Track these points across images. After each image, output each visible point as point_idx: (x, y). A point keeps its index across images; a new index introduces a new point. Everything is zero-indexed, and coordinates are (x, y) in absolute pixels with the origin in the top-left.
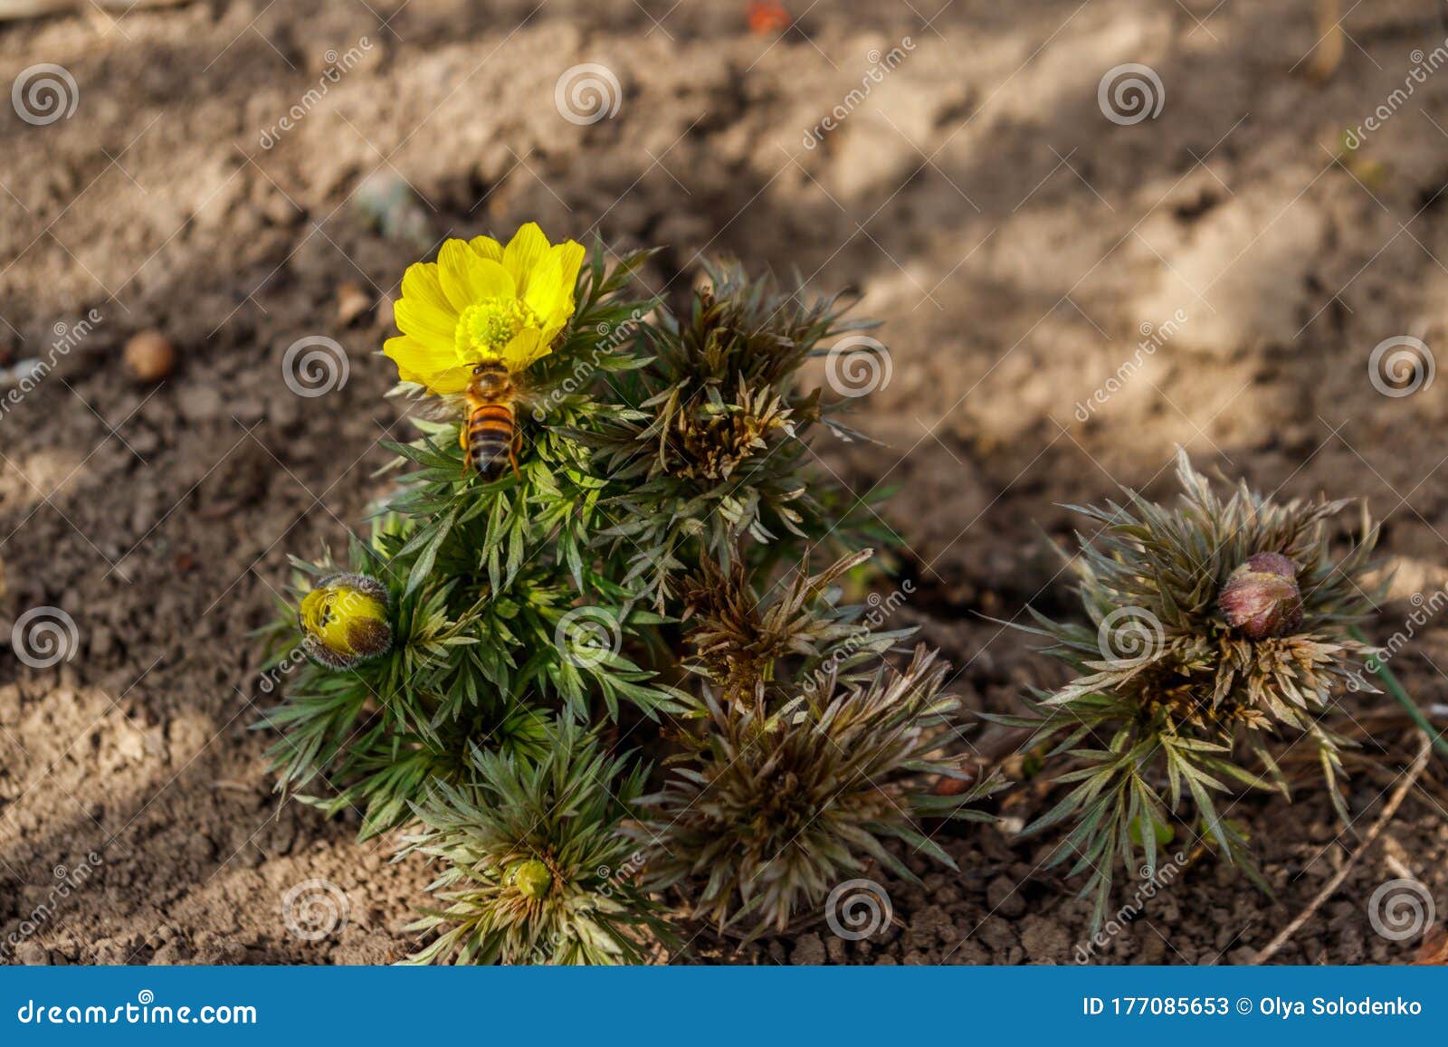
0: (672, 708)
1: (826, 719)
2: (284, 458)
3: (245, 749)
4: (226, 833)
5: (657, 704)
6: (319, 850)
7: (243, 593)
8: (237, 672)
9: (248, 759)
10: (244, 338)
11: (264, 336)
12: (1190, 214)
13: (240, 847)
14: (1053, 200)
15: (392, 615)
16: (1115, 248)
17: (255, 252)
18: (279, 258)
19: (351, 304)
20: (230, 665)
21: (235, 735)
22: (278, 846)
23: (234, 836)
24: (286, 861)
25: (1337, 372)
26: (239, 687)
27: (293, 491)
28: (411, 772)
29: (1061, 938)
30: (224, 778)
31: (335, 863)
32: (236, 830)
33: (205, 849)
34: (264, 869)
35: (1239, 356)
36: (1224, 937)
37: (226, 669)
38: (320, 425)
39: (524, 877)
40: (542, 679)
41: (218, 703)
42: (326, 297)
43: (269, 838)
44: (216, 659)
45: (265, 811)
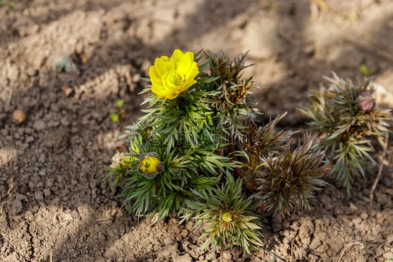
0: (235, 166)
2: (71, 134)
3: (99, 209)
4: (106, 232)
5: (232, 166)
6: (133, 230)
7: (79, 170)
8: (89, 190)
9: (102, 212)
11: (46, 105)
12: (243, 26)
13: (112, 235)
19: (68, 91)
20: (87, 189)
21: (96, 207)
22: (122, 231)
23: (109, 232)
24: (126, 235)
26: (91, 195)
27: (78, 141)
30: (98, 219)
31: (139, 231)
32: (108, 230)
33: (104, 238)
34: (122, 238)
37: (86, 191)
38: (75, 123)
41: (88, 200)
42: (59, 91)
43: (118, 230)
44: (83, 189)
45: (114, 224)
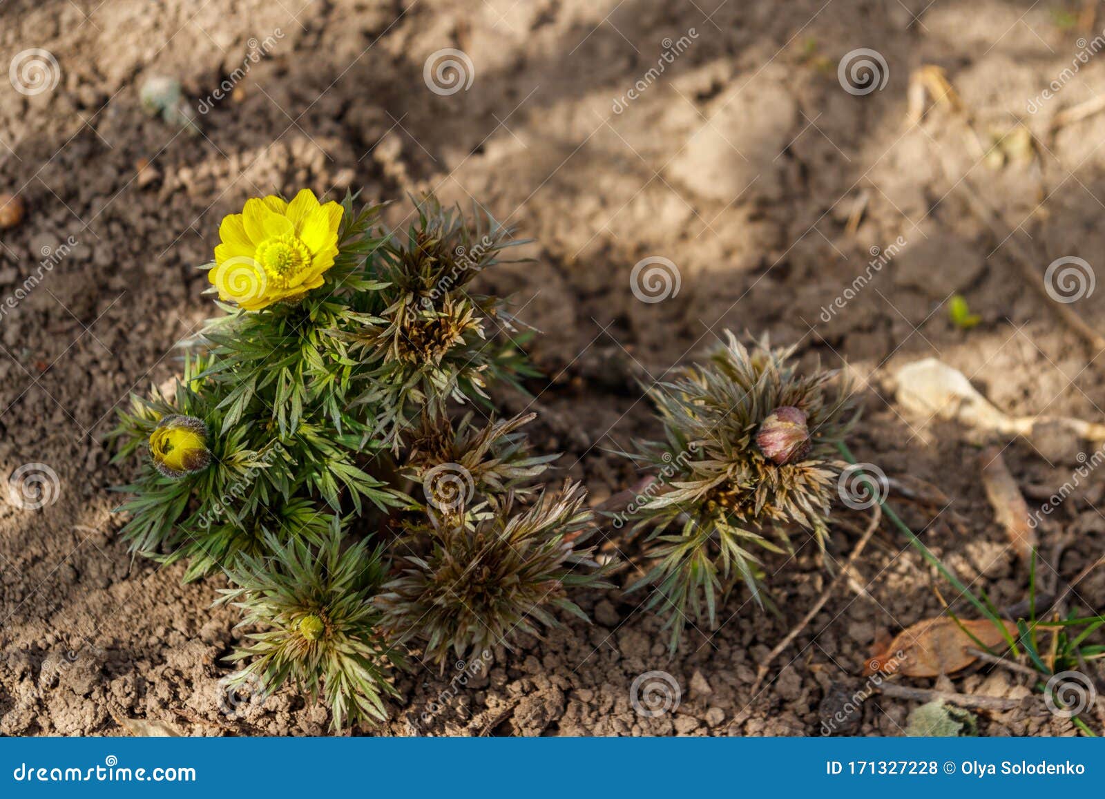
0: (396, 504)
1: (509, 529)
2: (105, 290)
3: (92, 502)
4: (84, 562)
5: (386, 501)
6: (148, 575)
7: (85, 390)
8: (85, 448)
9: (95, 509)
10: (71, 195)
11: (84, 196)
12: (704, 98)
13: (94, 574)
14: (612, 84)
15: (210, 444)
16: (654, 119)
17: (73, 129)
18: (88, 135)
19: (146, 174)
20: (80, 444)
21: (85, 492)
22: (120, 573)
23: (89, 564)
24: (126, 583)
25: (805, 214)
26: (86, 460)
27: (113, 314)
28: (219, 541)
29: (644, 645)
30: (80, 524)
31: (159, 584)
32: (91, 560)
33: (71, 576)
34: (112, 589)
35: (740, 203)
36: (747, 638)
37: (77, 446)
38: (128, 265)
39: (307, 626)
40: (309, 484)
41: (73, 470)
42: (126, 168)
43: (114, 566)
44: (70, 440)
45: (110, 547)
